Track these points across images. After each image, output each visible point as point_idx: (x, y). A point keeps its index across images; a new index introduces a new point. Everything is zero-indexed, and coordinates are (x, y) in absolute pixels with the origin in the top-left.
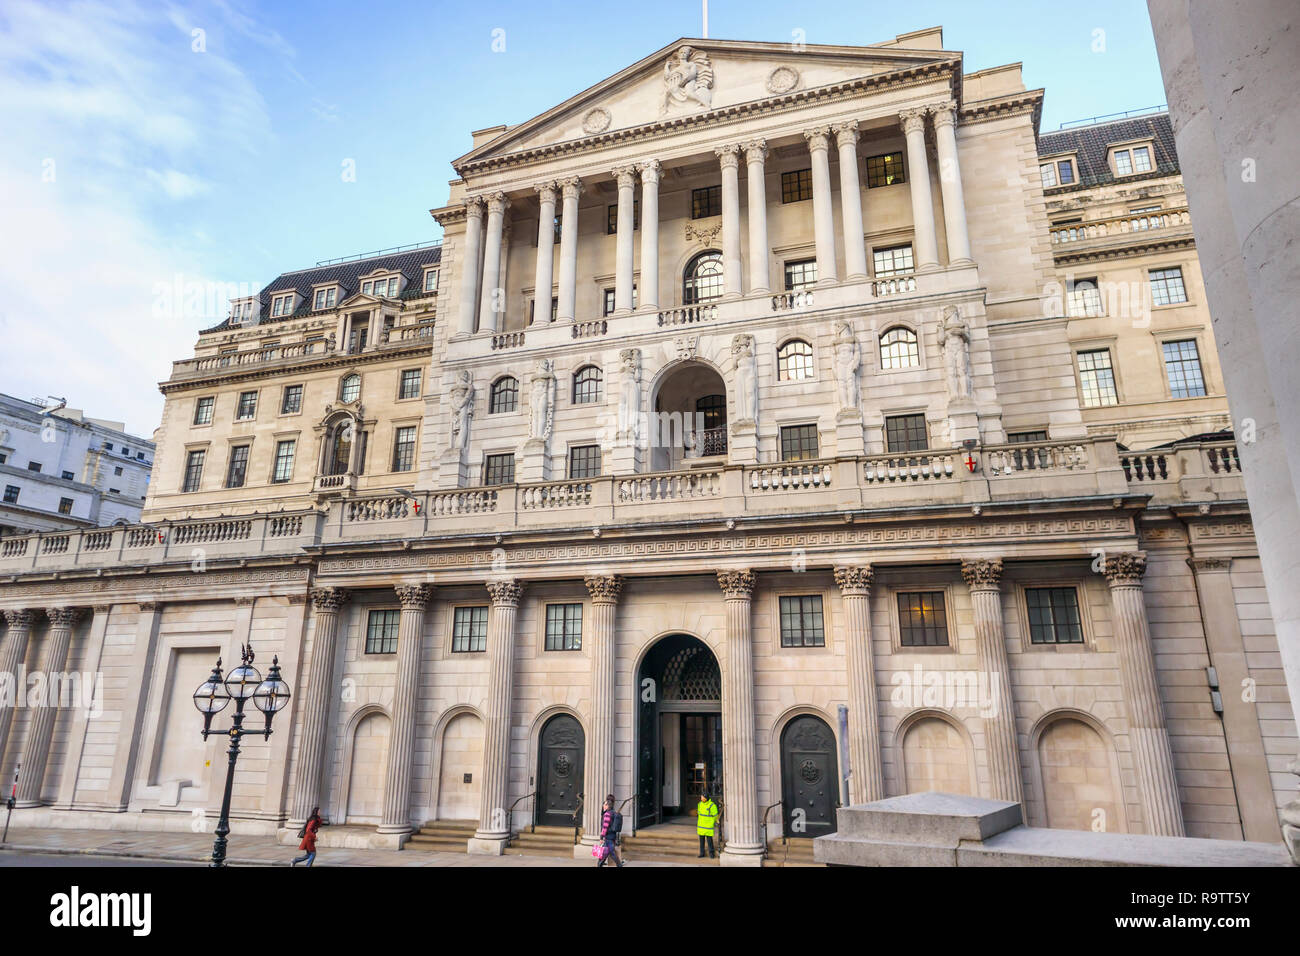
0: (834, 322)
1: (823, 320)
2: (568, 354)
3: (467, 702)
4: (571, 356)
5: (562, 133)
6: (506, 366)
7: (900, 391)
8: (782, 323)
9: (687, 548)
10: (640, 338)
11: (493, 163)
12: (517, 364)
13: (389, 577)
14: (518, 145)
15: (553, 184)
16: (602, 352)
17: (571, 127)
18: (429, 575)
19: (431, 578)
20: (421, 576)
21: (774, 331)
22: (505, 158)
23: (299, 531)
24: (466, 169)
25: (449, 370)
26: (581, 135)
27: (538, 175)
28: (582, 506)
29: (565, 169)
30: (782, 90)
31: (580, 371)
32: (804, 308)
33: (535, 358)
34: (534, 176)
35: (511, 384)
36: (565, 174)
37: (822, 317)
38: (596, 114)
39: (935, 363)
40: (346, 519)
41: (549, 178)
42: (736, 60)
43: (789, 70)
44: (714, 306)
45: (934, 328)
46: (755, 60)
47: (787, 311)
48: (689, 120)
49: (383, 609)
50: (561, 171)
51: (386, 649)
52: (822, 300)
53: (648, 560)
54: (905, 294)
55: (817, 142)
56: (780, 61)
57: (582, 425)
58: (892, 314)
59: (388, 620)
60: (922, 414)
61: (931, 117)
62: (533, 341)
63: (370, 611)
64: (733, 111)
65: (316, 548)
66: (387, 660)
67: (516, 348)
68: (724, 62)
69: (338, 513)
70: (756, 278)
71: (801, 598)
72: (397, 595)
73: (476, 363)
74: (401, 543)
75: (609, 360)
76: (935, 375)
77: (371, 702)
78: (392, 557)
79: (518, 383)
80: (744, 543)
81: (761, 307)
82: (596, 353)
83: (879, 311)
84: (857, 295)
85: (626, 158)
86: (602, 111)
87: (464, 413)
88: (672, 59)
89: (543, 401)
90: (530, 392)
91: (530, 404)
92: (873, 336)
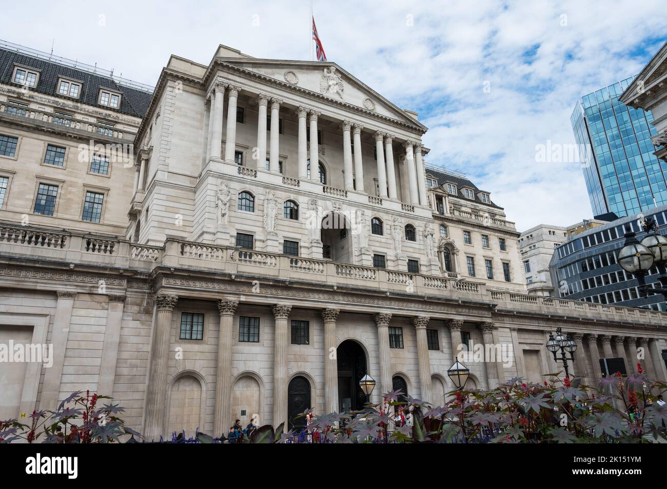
0: (390, 215)
2: (281, 191)
3: (251, 370)
4: (283, 193)
5: (273, 74)
6: (247, 186)
7: (411, 250)
8: (373, 209)
9: (367, 302)
10: (317, 195)
11: (238, 70)
12: (254, 187)
13: (217, 294)
14: (249, 67)
15: (270, 98)
16: (298, 196)
17: (278, 74)
18: (242, 296)
19: (243, 299)
20: (237, 296)
21: (371, 211)
22: (241, 70)
23: (111, 252)
24: (221, 65)
25: (213, 176)
26: (284, 81)
27: (260, 89)
28: (320, 273)
29: (275, 94)
30: (370, 108)
31: (286, 201)
32: (380, 206)
33: (264, 187)
34: (259, 89)
35: (248, 196)
36: (276, 97)
37: (387, 212)
38: (291, 74)
39: (422, 242)
40: (179, 253)
41: (268, 94)
42: (352, 84)
43: (371, 101)
44: (346, 192)
45: (421, 229)
46: (358, 89)
47: (374, 205)
48: (336, 102)
49: (192, 312)
50: (273, 93)
51: (194, 337)
52: (386, 205)
53: (352, 305)
54: (412, 213)
55: (381, 137)
56: (368, 95)
57: (289, 230)
58: (408, 219)
59: (195, 319)
60: (417, 261)
61: (415, 147)
62: (261, 177)
63: (182, 313)
64: (353, 108)
65: (169, 269)
66: (197, 344)
67: (253, 178)
68: (346, 83)
69: (175, 249)
70: (360, 185)
71: (395, 328)
72: (221, 305)
73: (231, 178)
74: (230, 275)
75: (302, 201)
76: (422, 247)
77: (187, 369)
78: (218, 283)
79: (254, 197)
80: (388, 303)
81: (364, 200)
82: (296, 195)
83: (405, 216)
84: (397, 207)
85: (305, 103)
86: (294, 74)
87: (228, 205)
88: (328, 69)
89: (274, 212)
90: (266, 205)
91: (265, 212)
92: (403, 226)
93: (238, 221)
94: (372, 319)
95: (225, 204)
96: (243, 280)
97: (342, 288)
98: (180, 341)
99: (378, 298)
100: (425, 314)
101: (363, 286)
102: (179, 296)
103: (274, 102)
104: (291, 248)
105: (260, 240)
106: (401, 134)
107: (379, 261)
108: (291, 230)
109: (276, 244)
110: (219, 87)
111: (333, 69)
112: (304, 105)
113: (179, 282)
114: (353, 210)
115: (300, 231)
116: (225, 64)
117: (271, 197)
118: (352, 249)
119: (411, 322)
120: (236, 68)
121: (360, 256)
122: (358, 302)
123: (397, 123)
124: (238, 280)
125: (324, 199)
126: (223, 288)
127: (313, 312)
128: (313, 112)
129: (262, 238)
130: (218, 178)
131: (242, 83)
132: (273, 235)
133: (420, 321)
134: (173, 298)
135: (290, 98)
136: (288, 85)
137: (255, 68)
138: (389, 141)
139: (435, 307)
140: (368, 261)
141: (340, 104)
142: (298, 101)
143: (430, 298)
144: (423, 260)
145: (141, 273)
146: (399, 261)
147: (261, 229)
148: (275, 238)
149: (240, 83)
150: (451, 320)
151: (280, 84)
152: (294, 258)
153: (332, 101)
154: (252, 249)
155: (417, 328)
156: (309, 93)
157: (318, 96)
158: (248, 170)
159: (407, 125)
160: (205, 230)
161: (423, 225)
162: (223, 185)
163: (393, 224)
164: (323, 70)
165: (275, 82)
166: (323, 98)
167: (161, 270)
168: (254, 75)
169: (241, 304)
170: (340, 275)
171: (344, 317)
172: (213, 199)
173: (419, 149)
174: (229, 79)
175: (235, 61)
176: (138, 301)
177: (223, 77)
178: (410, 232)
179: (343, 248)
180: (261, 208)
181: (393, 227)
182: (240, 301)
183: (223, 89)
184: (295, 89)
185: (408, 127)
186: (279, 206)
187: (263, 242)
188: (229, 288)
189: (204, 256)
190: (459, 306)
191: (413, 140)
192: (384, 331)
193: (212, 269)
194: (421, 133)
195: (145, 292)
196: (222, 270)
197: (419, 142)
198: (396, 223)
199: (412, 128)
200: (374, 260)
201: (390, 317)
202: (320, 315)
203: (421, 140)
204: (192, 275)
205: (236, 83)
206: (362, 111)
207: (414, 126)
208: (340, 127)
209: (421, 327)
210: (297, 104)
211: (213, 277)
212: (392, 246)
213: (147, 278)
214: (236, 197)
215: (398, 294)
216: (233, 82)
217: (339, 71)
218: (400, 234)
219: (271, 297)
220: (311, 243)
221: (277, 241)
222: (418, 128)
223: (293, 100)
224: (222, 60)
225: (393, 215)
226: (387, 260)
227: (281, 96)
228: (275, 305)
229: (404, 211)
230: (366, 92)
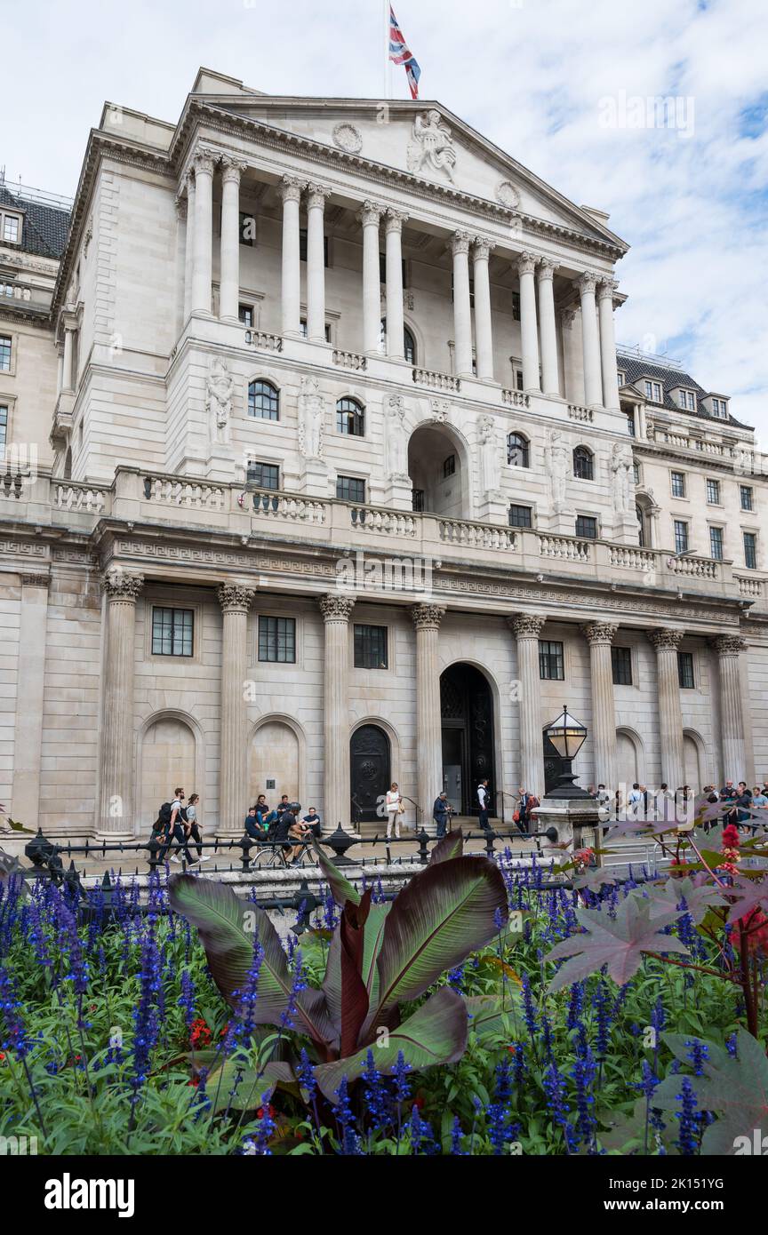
0: (545, 428)
1: (539, 424)
2: (331, 378)
3: (282, 711)
4: (335, 382)
5: (311, 131)
6: (265, 368)
7: (584, 497)
8: (512, 416)
9: (500, 592)
10: (400, 387)
11: (239, 123)
12: (278, 370)
13: (215, 573)
14: (262, 116)
15: (305, 185)
16: (364, 388)
17: (321, 130)
18: (261, 578)
19: (264, 582)
20: (252, 577)
21: (506, 420)
22: (246, 121)
23: (17, 494)
25: (198, 349)
26: (333, 145)
27: (285, 166)
28: (409, 536)
29: (316, 175)
30: (508, 204)
31: (341, 400)
32: (524, 408)
33: (298, 371)
34: (282, 164)
35: (267, 390)
36: (317, 181)
37: (539, 420)
38: (348, 129)
39: (605, 482)
40: (142, 495)
41: (302, 176)
42: (473, 152)
43: (513, 188)
44: (458, 381)
45: (606, 456)
46: (487, 161)
47: (513, 406)
48: (440, 191)
49: (172, 606)
50: (312, 174)
51: (177, 651)
52: (536, 406)
53: (470, 597)
54: (588, 423)
55: (530, 266)
56: (506, 176)
57: (349, 456)
58: (581, 436)
59: (178, 620)
60: (595, 519)
61: (600, 287)
62: (292, 350)
63: (154, 607)
64: (476, 203)
65: (124, 524)
66: (184, 663)
67: (276, 353)
68: (462, 148)
69: (132, 488)
70: (487, 368)
71: (549, 642)
72: (223, 594)
73: (232, 353)
74: (238, 538)
75: (373, 400)
76: (605, 491)
77: (168, 707)
78: (216, 551)
79: (278, 392)
80: (539, 595)
81: (494, 396)
82: (358, 387)
83: (574, 430)
84: (559, 411)
85: (377, 195)
86: (353, 130)
87: (229, 406)
88: (424, 117)
89: (319, 419)
90: (301, 406)
91: (301, 419)
92: (571, 449)
93: (251, 437)
94: (508, 625)
95: (224, 404)
96: (263, 547)
97: (452, 565)
98: (153, 657)
99: (521, 585)
100: (609, 616)
101: (492, 562)
102: (145, 575)
103: (314, 193)
104: (352, 490)
105: (293, 476)
106: (574, 260)
107: (521, 516)
108: (350, 455)
109: (322, 481)
110: (202, 161)
111: (434, 116)
112: (373, 199)
113: (143, 549)
114: (473, 416)
115: (369, 458)
116: (212, 109)
117: (311, 389)
118: (468, 493)
119: (581, 632)
120: (235, 117)
121: (486, 507)
122: (480, 592)
123: (565, 235)
124: (255, 546)
125: (415, 395)
126: (226, 563)
127: (394, 610)
128: (394, 214)
129: (296, 471)
130: (207, 352)
131: (248, 153)
132: (317, 465)
133: (600, 631)
134: (134, 579)
135: (345, 185)
136: (341, 154)
137: (273, 118)
138: (548, 274)
139: (631, 605)
140: (500, 517)
141: (449, 194)
142: (363, 191)
143: (622, 587)
144: (606, 518)
145: (74, 535)
146: (560, 517)
147: (295, 453)
148: (320, 470)
149: (244, 152)
150: (660, 630)
151: (325, 152)
152: (359, 506)
153: (431, 188)
154: (278, 489)
155: (593, 643)
156: (384, 172)
157: (403, 179)
158: (264, 336)
159: (586, 238)
160: (188, 454)
161: (610, 449)
162: (219, 366)
163: (550, 445)
164: (414, 121)
165: (314, 149)
166: (413, 182)
167: (109, 525)
168: (272, 135)
169: (260, 592)
170: (447, 541)
171: (454, 620)
172: (201, 395)
173: (607, 292)
174: (221, 145)
175: (232, 102)
176: (74, 586)
177: (209, 141)
178: (583, 462)
179: (448, 494)
180: (292, 412)
181: (550, 452)
182: (258, 587)
183: (210, 166)
184: (355, 162)
185: (588, 243)
186: (328, 408)
187: (299, 478)
188: (236, 562)
189: (189, 501)
190: (677, 603)
191: (598, 272)
192: (530, 646)
193: (203, 525)
194: (614, 255)
195: (84, 570)
196: (223, 528)
197: (609, 276)
198: (557, 443)
199: (595, 245)
200: (511, 515)
201: (543, 622)
202: (408, 614)
203: (613, 273)
204: (167, 535)
205: (235, 153)
206: (492, 209)
207: (601, 242)
208: (447, 247)
209: (600, 641)
210: (360, 197)
211: (207, 541)
212: (547, 489)
213: (87, 543)
214: (244, 391)
215: (560, 579)
216: (230, 151)
217: (445, 120)
218: (565, 464)
219: (316, 580)
220: (390, 480)
221: (326, 476)
222: (608, 245)
223: (352, 187)
224: (206, 101)
225: (551, 426)
226: (536, 516)
227: (327, 179)
228: (325, 595)
229: (573, 420)
230: (504, 168)
